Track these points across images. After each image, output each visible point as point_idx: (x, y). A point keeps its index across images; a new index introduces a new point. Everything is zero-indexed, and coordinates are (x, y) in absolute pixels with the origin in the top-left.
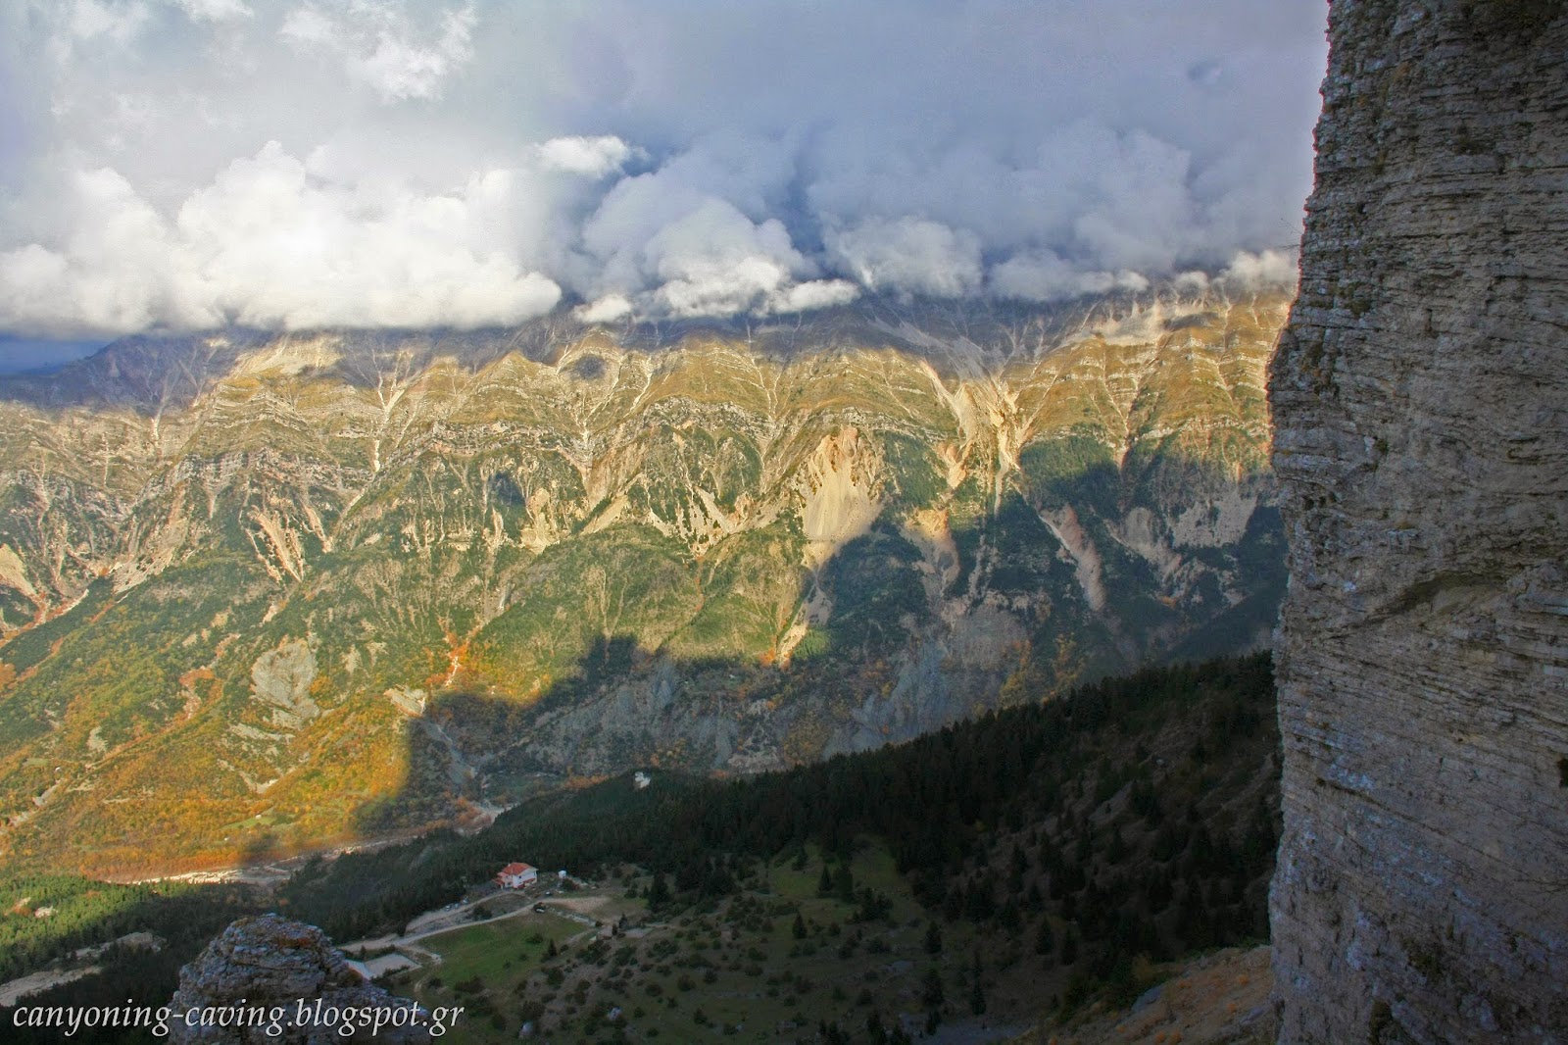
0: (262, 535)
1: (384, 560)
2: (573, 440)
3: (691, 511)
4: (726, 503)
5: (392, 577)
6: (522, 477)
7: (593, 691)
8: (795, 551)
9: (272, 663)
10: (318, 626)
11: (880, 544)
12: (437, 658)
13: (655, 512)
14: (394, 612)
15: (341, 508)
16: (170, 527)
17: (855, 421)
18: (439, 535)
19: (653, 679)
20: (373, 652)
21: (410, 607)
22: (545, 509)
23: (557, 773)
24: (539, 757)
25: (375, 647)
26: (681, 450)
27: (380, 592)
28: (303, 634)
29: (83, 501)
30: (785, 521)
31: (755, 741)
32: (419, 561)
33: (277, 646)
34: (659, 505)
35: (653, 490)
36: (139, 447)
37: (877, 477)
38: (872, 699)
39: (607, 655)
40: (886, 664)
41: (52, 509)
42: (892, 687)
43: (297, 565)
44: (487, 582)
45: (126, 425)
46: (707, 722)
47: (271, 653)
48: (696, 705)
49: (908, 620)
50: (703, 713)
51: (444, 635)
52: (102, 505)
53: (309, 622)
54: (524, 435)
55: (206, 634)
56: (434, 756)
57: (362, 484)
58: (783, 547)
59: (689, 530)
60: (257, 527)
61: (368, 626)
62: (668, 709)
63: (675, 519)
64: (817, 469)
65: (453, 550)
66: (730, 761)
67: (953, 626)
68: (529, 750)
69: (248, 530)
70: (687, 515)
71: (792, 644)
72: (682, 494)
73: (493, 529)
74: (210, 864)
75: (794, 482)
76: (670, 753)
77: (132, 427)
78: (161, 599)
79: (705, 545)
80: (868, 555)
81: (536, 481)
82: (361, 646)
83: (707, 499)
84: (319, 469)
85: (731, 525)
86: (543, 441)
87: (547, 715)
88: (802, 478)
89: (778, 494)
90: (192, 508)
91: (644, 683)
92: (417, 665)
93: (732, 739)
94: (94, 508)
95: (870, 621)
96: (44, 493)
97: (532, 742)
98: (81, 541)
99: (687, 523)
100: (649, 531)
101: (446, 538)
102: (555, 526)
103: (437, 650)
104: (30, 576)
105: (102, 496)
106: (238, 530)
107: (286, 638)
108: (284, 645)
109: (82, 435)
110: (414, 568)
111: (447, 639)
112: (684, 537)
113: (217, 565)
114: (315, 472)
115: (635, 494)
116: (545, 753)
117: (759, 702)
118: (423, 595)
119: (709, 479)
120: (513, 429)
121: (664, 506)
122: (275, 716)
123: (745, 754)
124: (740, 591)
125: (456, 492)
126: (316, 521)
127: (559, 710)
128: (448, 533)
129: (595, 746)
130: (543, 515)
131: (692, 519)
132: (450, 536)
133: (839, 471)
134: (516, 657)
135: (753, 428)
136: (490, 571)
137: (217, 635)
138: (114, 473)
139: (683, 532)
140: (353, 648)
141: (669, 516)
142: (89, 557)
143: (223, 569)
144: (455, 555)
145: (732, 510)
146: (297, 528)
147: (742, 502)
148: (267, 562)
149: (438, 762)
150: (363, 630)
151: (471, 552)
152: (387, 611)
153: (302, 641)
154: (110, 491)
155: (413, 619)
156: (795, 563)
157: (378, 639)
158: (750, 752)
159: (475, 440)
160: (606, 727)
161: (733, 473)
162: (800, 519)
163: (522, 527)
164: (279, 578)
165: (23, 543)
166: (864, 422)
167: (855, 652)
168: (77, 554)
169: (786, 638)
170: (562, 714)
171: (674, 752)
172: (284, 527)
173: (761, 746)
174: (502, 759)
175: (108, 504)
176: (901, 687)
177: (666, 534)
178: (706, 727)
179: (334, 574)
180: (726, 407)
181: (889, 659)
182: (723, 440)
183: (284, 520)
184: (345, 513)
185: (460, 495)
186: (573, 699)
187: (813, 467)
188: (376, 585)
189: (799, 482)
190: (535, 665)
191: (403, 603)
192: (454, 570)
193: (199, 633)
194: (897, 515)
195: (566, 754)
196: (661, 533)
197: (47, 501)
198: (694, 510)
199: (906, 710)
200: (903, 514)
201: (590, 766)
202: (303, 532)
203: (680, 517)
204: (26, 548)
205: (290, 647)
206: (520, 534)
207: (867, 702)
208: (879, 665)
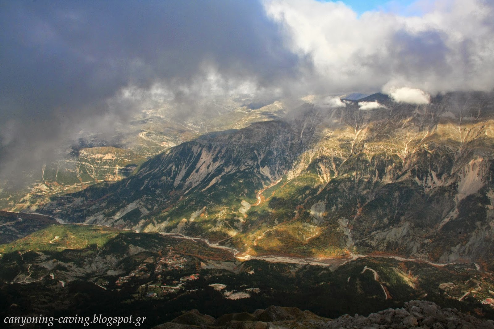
0: (320, 170)
1: (346, 182)
2: (402, 151)
3: (428, 178)
4: (439, 176)
5: (348, 187)
6: (385, 161)
7: (388, 227)
8: (453, 196)
9: (316, 207)
10: (328, 199)
11: (478, 198)
12: (354, 210)
13: (418, 177)
14: (346, 196)
15: (341, 163)
16: (301, 164)
17: (483, 155)
18: (361, 176)
19: (403, 228)
20: (339, 207)
21: (351, 195)
22: (390, 171)
23: (373, 248)
24: (369, 243)
25: (340, 206)
26: (429, 159)
27: (344, 191)
28: (324, 200)
29: (283, 155)
30: (453, 185)
31: (423, 250)
32: (355, 183)
33: (318, 202)
34: (419, 175)
35: (418, 170)
36: (297, 140)
37: (485, 175)
38: (460, 244)
39: (395, 217)
40: (467, 235)
41: (276, 157)
42: (467, 243)
43: (327, 179)
44: (371, 191)
45: (294, 135)
46: (413, 242)
47: (316, 204)
48: (411, 237)
49: (478, 223)
50: (412, 240)
51: (357, 204)
52: (287, 156)
53: (326, 197)
54: (388, 149)
55: (304, 195)
56: (344, 239)
57: (347, 157)
58: (450, 194)
59: (426, 183)
60: (319, 168)
61: (339, 200)
62: (404, 236)
63: (423, 180)
64: (467, 169)
65: (364, 181)
66: (415, 255)
67: (492, 227)
68: (367, 241)
69: (317, 168)
70: (426, 179)
71: (443, 224)
72: (427, 172)
73: (375, 176)
74: (292, 257)
75: (459, 173)
76: (401, 249)
77: (296, 135)
78: (296, 184)
79: (430, 189)
80: (473, 201)
81: (389, 163)
82: (337, 205)
83: (434, 174)
84: (336, 152)
85: (439, 183)
86: (393, 151)
87: (375, 232)
88: (462, 172)
89: (454, 176)
90: (306, 160)
91: (400, 228)
92: (349, 212)
93: (418, 248)
94: (285, 156)
95: (466, 221)
96: (275, 153)
97: (368, 239)
98: (282, 165)
99: (426, 182)
100: (414, 183)
101: (363, 177)
102: (392, 176)
103: (355, 208)
104: (271, 174)
105: (287, 153)
106: (315, 168)
107: (320, 201)
108: (319, 202)
109: (285, 137)
110: (353, 185)
111: (358, 205)
112: (424, 186)
113: (309, 178)
114: (335, 153)
115: (413, 171)
116: (371, 243)
117: (427, 240)
118: (354, 193)
119: (436, 168)
120: (385, 147)
121: (420, 175)
122: (314, 221)
123: (419, 253)
124: (433, 206)
125: (367, 164)
126: (334, 166)
127: (378, 231)
128: (363, 176)
129: (383, 243)
130: (389, 173)
131: (428, 181)
132: (364, 176)
133: (474, 171)
134: (372, 214)
135: (453, 152)
136: (372, 188)
137: (306, 196)
138: (291, 147)
139: (424, 183)
140: (334, 205)
141: (421, 179)
142: (283, 169)
143: (310, 179)
144: (364, 183)
145: (441, 178)
146: (329, 168)
147: (444, 176)
148: (320, 177)
149: (345, 241)
150: (338, 201)
151: (368, 182)
152: (345, 196)
153: (323, 202)
154: (290, 152)
155: (351, 199)
156: (451, 199)
157: (341, 203)
158: (421, 253)
159: (375, 150)
160: (387, 238)
161: (443, 167)
162: (458, 185)
163: (383, 176)
164: (323, 182)
165: (270, 165)
166: (486, 155)
167: (459, 230)
168: (281, 168)
169: (443, 221)
170: (378, 233)
171: (402, 249)
172: (326, 168)
173: (424, 252)
174: (360, 242)
175: (289, 155)
176: (469, 243)
177: (419, 184)
178: (412, 244)
179: (334, 184)
180: (446, 146)
181: (469, 234)
182: (442, 156)
183: (326, 166)
184: (341, 165)
185: (368, 165)
186: (382, 229)
187: (466, 169)
188: (343, 189)
189: (461, 173)
190: (376, 217)
191: (349, 194)
192: (363, 186)
193: (302, 195)
194: (488, 188)
195: (376, 243)
196: (417, 184)
197: (276, 154)
198: (429, 178)
199: (469, 250)
200: (490, 188)
201: (381, 248)
202: (330, 170)
203: (424, 179)
204: (270, 166)
205: (320, 203)
206: (382, 178)
207: (458, 246)
208: (465, 235)
